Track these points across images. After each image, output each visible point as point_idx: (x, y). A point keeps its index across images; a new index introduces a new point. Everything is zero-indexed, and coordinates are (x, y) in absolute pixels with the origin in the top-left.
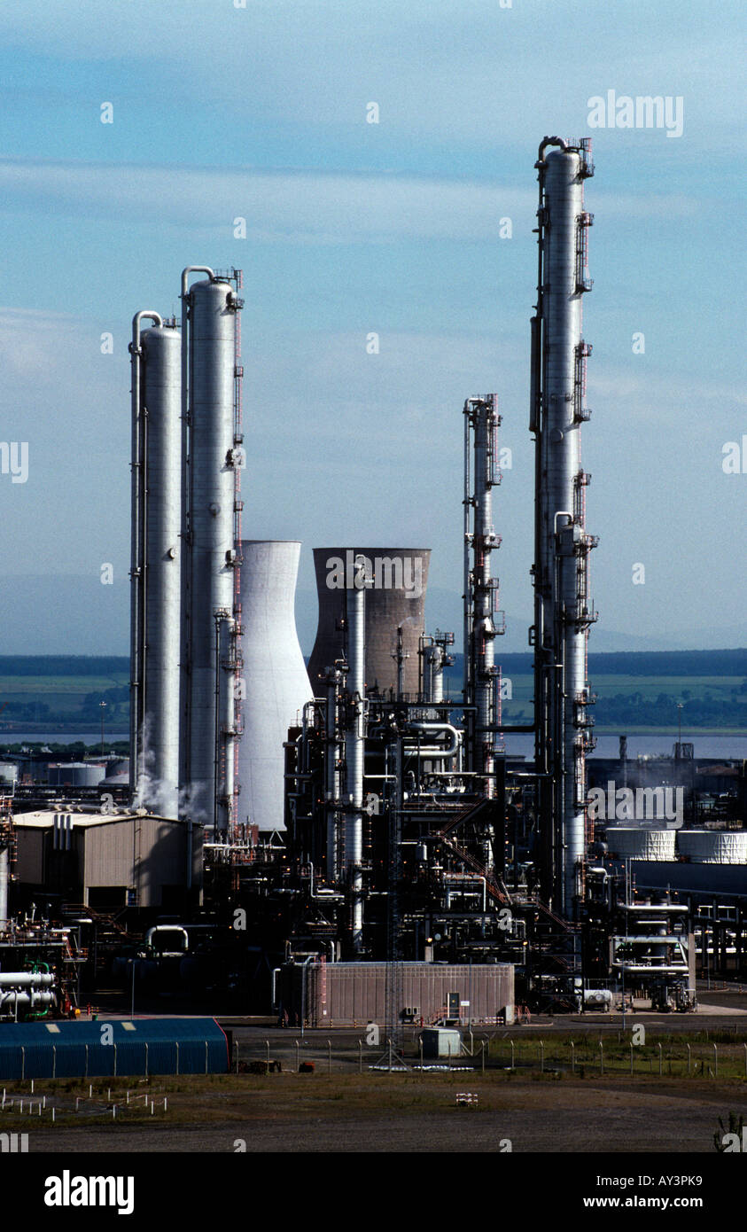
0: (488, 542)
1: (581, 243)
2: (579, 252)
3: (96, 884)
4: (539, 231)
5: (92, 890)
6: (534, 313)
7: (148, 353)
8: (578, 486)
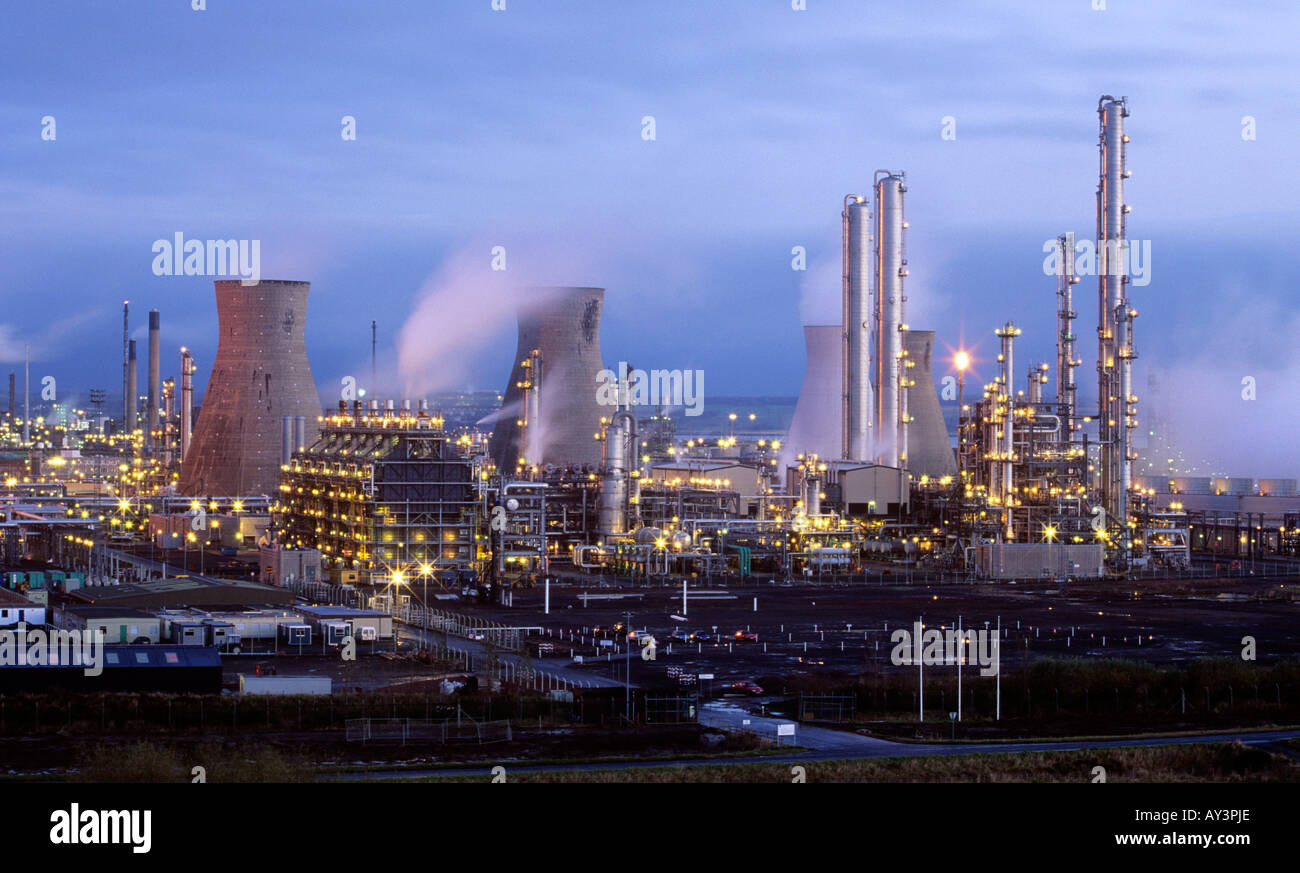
0: (1070, 315)
1: (1123, 152)
2: (1123, 157)
3: (853, 501)
4: (1100, 145)
5: (850, 505)
6: (1098, 190)
7: (852, 215)
8: (1123, 283)
